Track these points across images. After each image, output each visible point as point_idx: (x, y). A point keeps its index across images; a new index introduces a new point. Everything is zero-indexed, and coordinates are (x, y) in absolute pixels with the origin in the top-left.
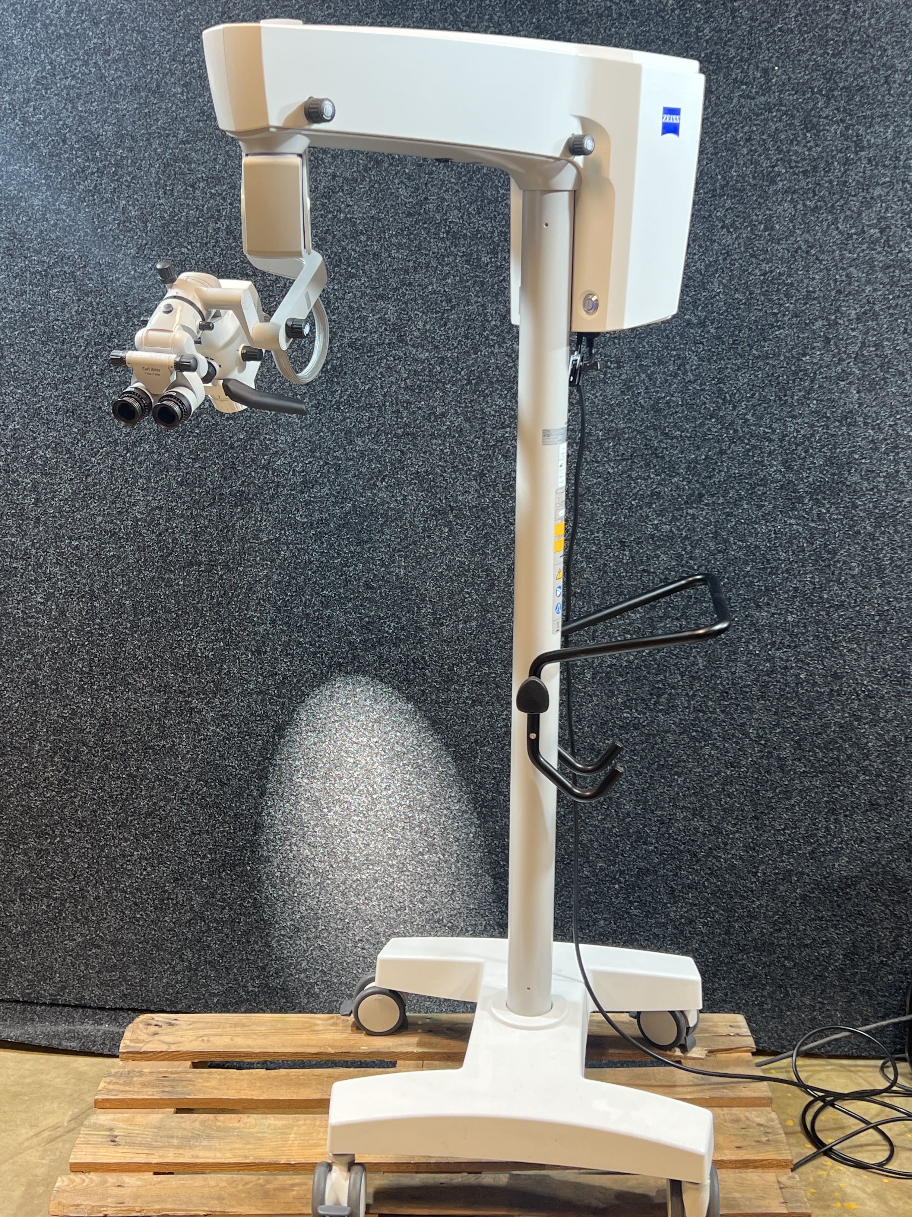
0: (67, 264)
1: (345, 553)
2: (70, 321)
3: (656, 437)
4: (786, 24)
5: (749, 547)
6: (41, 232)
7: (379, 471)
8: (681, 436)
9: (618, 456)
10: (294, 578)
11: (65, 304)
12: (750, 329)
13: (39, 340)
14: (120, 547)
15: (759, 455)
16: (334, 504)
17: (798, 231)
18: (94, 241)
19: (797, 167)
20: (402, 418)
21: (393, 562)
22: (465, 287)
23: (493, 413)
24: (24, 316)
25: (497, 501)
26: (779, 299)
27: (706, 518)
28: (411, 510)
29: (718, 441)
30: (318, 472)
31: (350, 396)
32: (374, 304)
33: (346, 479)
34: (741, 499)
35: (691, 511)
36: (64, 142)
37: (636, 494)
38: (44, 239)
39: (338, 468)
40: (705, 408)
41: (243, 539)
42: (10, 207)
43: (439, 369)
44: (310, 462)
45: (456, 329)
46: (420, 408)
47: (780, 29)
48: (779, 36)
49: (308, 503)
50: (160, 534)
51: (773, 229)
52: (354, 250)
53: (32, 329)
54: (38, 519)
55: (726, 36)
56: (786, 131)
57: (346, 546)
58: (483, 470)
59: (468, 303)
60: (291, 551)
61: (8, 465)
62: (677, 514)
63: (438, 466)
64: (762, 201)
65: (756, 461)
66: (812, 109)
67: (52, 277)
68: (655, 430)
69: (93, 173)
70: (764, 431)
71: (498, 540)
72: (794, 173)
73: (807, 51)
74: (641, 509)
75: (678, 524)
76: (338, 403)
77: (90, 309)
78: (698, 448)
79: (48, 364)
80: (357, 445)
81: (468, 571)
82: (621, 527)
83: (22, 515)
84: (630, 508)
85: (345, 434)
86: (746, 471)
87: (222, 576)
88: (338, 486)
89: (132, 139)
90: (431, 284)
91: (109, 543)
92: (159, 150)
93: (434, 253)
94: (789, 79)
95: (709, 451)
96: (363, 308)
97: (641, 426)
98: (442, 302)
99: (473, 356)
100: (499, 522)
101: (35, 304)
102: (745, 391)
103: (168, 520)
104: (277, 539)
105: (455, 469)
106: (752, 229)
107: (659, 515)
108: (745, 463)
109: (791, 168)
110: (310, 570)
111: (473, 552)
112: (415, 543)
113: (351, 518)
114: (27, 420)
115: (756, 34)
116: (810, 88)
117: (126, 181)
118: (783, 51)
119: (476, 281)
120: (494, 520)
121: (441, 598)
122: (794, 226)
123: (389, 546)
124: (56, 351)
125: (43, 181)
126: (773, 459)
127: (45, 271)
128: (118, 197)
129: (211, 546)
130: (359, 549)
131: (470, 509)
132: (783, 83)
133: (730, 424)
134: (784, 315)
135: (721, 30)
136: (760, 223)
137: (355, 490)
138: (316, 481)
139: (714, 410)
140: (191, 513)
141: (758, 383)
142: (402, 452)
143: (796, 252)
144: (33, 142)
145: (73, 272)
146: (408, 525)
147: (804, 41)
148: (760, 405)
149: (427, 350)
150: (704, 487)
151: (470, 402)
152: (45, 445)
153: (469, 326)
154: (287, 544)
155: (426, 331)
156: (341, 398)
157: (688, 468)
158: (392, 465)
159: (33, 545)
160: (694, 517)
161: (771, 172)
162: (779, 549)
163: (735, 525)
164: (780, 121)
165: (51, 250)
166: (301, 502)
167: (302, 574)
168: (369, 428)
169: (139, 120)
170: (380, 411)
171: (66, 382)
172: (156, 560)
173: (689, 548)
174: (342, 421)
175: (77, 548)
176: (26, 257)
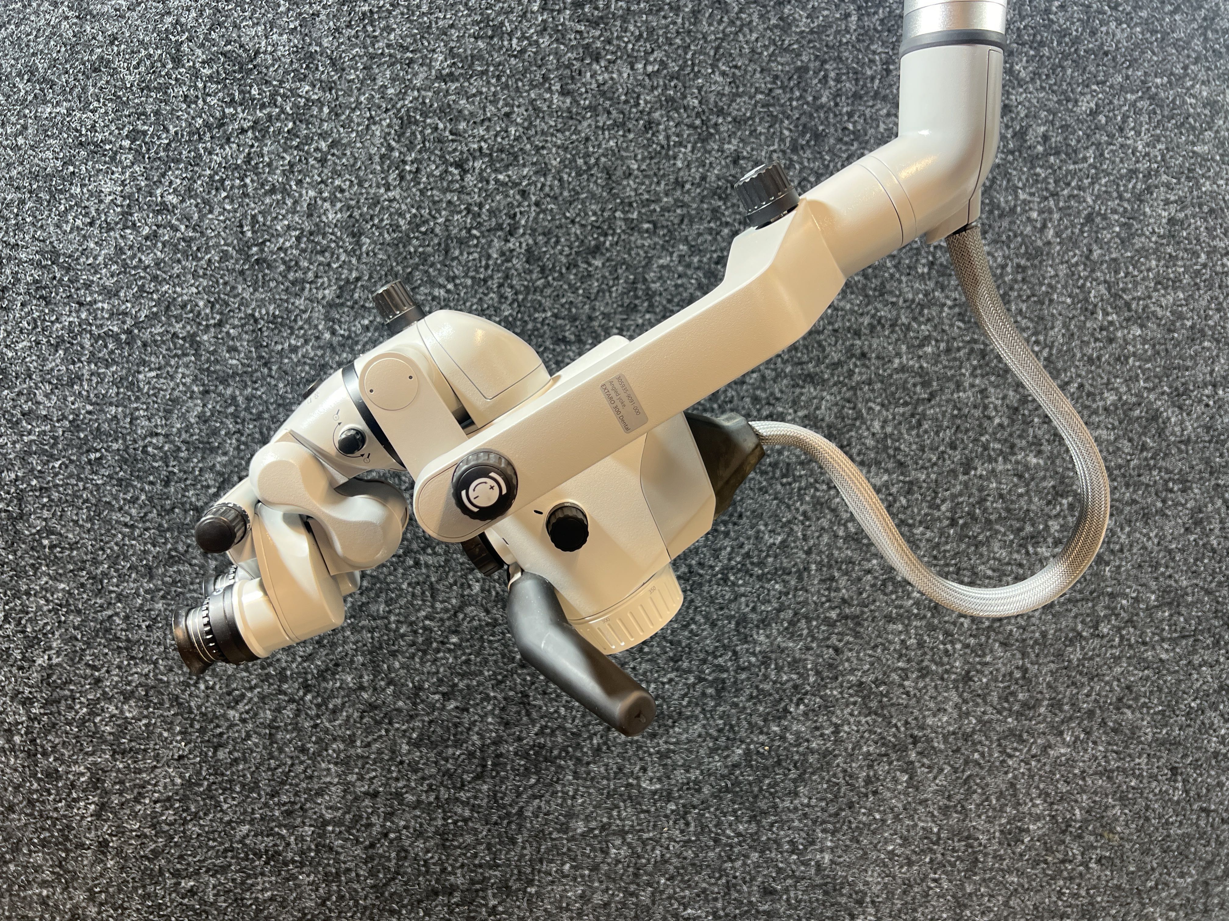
0: (178, 319)
1: (729, 837)
2: (184, 436)
6: (120, 251)
7: (796, 687)
10: (632, 894)
11: (175, 401)
13: (110, 477)
14: (288, 880)
16: (713, 751)
18: (242, 273)
20: (838, 590)
21: (813, 843)
22: (955, 359)
23: (989, 573)
24: (76, 426)
25: (990, 721)
28: (846, 749)
30: (685, 695)
31: (747, 555)
32: (798, 391)
33: (735, 705)
36: (177, 61)
38: (125, 265)
39: (720, 687)
41: (539, 836)
42: (43, 195)
43: (904, 501)
44: (671, 680)
45: (937, 433)
46: (869, 572)
50: (372, 846)
53: (92, 456)
54: (103, 845)
57: (730, 825)
58: (968, 672)
59: (959, 386)
60: (630, 845)
61: (33, 741)
63: (895, 670)
67: (145, 345)
69: (243, 131)
71: (987, 785)
76: (726, 570)
77: (231, 410)
79: (132, 527)
80: (755, 642)
81: (937, 843)
83: (67, 839)
85: (738, 624)
87: (494, 907)
88: (721, 718)
89: (333, 64)
90: (899, 355)
91: (263, 874)
92: (391, 91)
93: (905, 301)
96: (778, 399)
98: (915, 385)
99: (962, 478)
100: (991, 755)
101: (101, 402)
103: (389, 816)
104: (603, 828)
105: (924, 673)
111: (945, 810)
112: (851, 805)
113: (742, 774)
114: (79, 645)
117: (317, 149)
119: (972, 351)
120: (982, 755)
121: (891, 894)
123: (805, 815)
124: (150, 499)
125: (126, 143)
127: (129, 332)
128: (299, 183)
129: (475, 856)
130: (753, 827)
131: (945, 738)
137: (749, 723)
138: (680, 713)
140: (437, 798)
142: (837, 650)
144: (101, 58)
145: (195, 334)
146: (841, 775)
149: (886, 471)
151: (954, 557)
152: (121, 693)
153: (958, 427)
154: (622, 833)
155: (886, 436)
156: (730, 560)
158: (818, 673)
159: (92, 898)
165: (142, 289)
167: (649, 884)
168: (779, 610)
169: (349, 26)
170: (800, 579)
171: (171, 560)
172: (362, 894)
174: (731, 601)
175: (192, 892)
176: (81, 304)
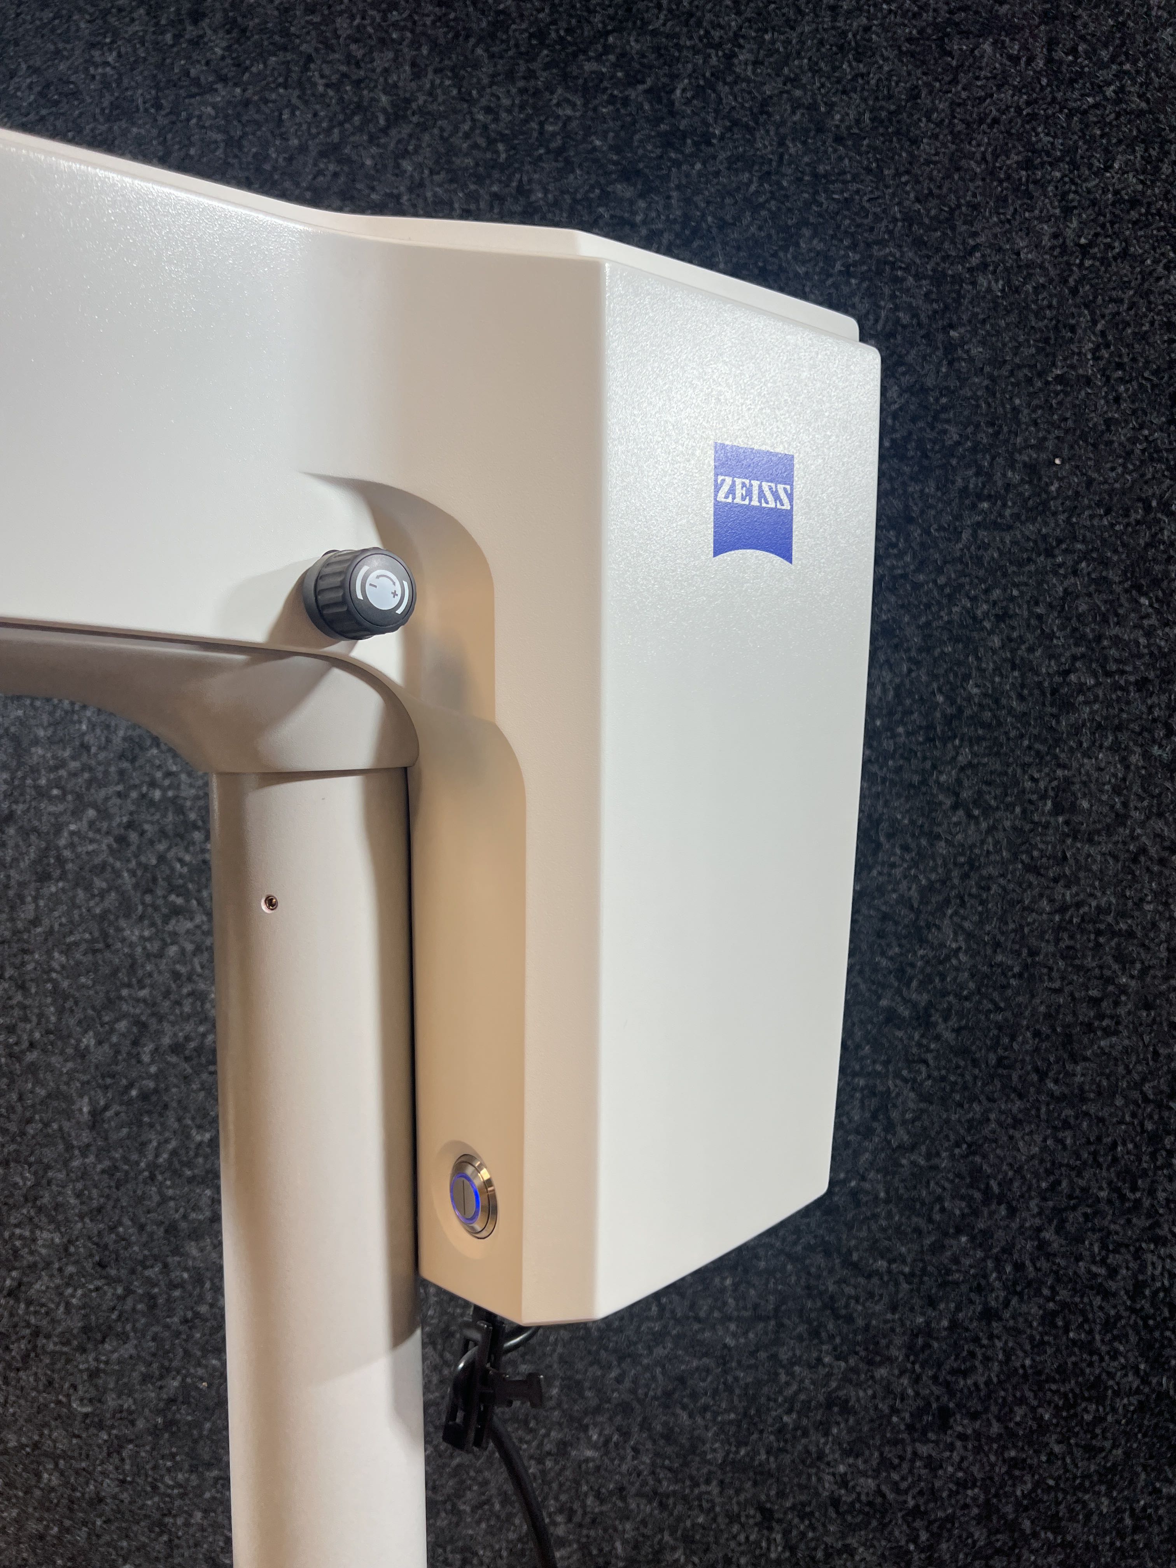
3: (831, 1271)
4: (1073, 367)
5: (1072, 1546)
8: (889, 1271)
9: (745, 1308)
12: (1037, 1034)
15: (1080, 1326)
17: (1136, 814)
19: (1122, 672)
26: (1101, 967)
27: (960, 1468)
29: (979, 1289)
34: (1043, 1428)
35: (924, 1450)
37: (791, 1400)
40: (943, 1210)
47: (1059, 379)
48: (1057, 394)
49: (94, 1374)
51: (1074, 808)
52: (181, 861)
55: (937, 400)
56: (1090, 595)
62: (890, 1453)
64: (1043, 748)
65: (1074, 1342)
66: (1148, 545)
68: (827, 1253)
70: (1089, 1271)
72: (1116, 687)
73: (1127, 422)
74: (805, 1434)
75: (895, 1477)
78: (932, 1302)
82: (762, 1475)
84: (780, 1431)
86: (1051, 1366)
94: (1090, 482)
95: (958, 1309)
97: (795, 1243)
102: (1036, 1174)
106: (1024, 811)
107: (846, 1453)
108: (1049, 1343)
109: (1108, 674)
110: (100, 1516)
115: (1004, 392)
116: (1139, 499)
118: (1070, 423)
122: (1125, 804)
126: (1115, 1338)
132: (1077, 493)
133: (1004, 1250)
134: (1116, 1004)
135: (924, 390)
136: (1044, 797)
139: (963, 1215)
141: (1064, 1158)
143: (1135, 860)
147: (1117, 400)
148: (1074, 1208)
150: (951, 1393)
157: (910, 1348)
160: (932, 1465)
161: (1061, 685)
162: (1146, 1554)
163: (1034, 1490)
164: (1075, 573)
166: (81, 1371)
173: (924, 1536)
